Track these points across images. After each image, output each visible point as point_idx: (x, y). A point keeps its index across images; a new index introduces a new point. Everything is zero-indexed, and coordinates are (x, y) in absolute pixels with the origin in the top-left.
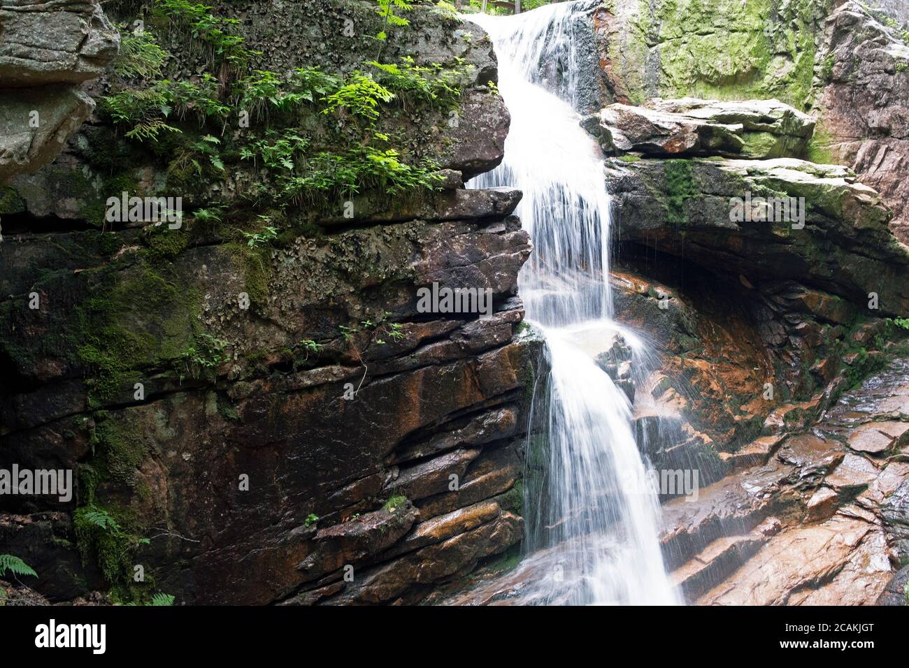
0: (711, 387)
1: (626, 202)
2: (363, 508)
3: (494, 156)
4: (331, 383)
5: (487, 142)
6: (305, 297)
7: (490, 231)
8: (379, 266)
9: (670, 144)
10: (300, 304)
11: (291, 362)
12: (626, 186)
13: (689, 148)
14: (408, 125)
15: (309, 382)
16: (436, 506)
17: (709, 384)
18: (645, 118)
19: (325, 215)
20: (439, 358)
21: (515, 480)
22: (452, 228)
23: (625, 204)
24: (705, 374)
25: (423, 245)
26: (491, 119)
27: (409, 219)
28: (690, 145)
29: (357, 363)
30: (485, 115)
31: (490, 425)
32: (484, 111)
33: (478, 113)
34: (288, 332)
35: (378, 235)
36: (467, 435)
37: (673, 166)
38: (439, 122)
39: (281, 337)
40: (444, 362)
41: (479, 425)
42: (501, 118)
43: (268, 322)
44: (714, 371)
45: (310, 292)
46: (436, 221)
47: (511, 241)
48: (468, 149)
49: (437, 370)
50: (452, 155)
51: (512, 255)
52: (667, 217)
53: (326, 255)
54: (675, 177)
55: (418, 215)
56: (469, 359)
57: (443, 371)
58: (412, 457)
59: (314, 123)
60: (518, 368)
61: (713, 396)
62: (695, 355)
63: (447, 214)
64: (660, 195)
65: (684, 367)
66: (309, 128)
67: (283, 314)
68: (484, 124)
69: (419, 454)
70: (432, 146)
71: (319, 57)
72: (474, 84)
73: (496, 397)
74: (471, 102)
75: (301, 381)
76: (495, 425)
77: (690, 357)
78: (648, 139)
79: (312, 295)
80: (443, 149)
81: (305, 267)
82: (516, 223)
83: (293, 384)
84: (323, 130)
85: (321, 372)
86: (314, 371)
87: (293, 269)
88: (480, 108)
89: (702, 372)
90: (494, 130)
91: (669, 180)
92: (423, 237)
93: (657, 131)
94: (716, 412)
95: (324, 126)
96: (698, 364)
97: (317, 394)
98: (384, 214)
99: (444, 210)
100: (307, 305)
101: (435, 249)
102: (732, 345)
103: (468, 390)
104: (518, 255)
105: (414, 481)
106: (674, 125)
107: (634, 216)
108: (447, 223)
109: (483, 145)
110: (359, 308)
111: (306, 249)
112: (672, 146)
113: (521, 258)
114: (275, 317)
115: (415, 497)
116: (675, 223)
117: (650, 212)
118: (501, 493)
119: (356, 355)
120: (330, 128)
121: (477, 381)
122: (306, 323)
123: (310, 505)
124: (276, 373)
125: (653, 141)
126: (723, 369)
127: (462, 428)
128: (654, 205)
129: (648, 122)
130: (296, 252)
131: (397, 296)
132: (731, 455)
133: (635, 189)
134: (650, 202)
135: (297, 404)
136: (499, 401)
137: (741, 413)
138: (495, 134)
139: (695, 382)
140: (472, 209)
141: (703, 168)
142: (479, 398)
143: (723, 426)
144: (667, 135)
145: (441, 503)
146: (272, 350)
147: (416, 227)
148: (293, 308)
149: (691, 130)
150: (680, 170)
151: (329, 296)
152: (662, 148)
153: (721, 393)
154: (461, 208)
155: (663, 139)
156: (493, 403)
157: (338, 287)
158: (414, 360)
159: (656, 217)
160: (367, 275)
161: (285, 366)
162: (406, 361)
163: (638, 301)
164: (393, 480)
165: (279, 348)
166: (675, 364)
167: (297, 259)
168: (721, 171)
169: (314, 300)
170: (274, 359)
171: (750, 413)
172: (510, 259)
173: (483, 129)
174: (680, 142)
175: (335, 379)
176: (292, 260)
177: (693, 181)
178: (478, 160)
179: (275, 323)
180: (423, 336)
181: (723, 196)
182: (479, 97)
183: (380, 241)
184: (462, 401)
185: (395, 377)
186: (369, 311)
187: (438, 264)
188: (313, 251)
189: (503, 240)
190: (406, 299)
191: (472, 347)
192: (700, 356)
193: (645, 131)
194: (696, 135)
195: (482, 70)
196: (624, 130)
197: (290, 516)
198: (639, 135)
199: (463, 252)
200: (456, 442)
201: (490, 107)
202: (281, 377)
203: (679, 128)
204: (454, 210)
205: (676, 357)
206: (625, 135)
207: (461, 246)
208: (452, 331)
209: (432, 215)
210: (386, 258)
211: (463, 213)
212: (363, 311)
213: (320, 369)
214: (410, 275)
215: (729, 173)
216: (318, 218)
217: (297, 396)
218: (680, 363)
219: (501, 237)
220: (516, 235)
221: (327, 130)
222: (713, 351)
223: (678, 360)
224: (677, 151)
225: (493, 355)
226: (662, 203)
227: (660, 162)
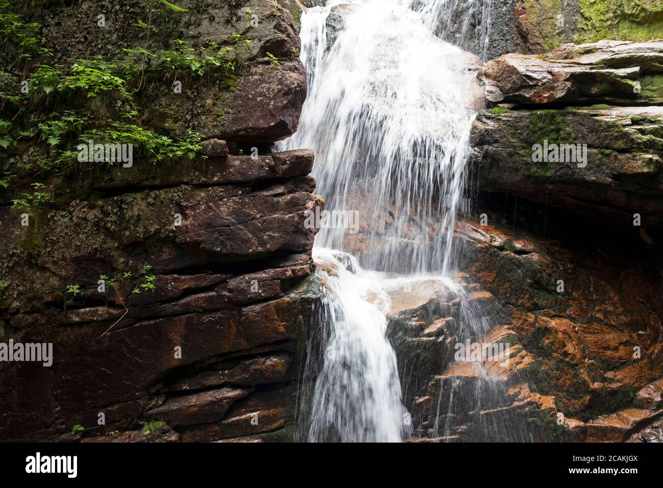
0: (566, 349)
1: (486, 155)
2: (125, 426)
3: (269, 123)
4: (97, 321)
5: (262, 111)
6: (76, 250)
7: (265, 193)
8: (137, 227)
9: (538, 95)
10: (71, 256)
11: (62, 302)
12: (488, 138)
13: (559, 98)
14: (184, 100)
15: (77, 319)
16: (199, 433)
17: (564, 346)
18: (515, 69)
19: (97, 182)
20: (202, 308)
21: (285, 422)
22: (221, 192)
23: (484, 157)
24: (560, 335)
25: (187, 207)
26: (268, 89)
27: (178, 184)
28: (560, 94)
29: (120, 307)
30: (263, 85)
31: (255, 370)
32: (263, 81)
33: (256, 84)
34: (60, 278)
35: (143, 199)
36: (234, 376)
37: (540, 117)
38: (215, 95)
39: (54, 281)
40: (206, 311)
41: (246, 369)
42: (280, 87)
43: (43, 269)
44: (576, 332)
45: (79, 246)
46: (204, 186)
47: (287, 203)
48: (241, 119)
49: (199, 318)
50: (223, 125)
51: (287, 216)
52: (529, 170)
53: (96, 216)
54: (541, 129)
55: (185, 180)
56: (234, 310)
57: (206, 318)
58: (179, 389)
59: (98, 104)
60: (287, 321)
61: (567, 359)
62: (554, 313)
63: (216, 179)
64: (524, 148)
65: (537, 325)
66: (94, 108)
67: (55, 263)
68: (261, 95)
69: (185, 387)
70: (203, 118)
71: (109, 47)
72: (256, 56)
73: (263, 345)
74: (252, 75)
75: (70, 318)
76: (260, 371)
77: (545, 315)
78: (518, 90)
79: (82, 248)
80: (214, 120)
81: (78, 225)
82: (308, 184)
83: (64, 320)
84: (106, 109)
85: (89, 312)
86: (82, 310)
87: (67, 227)
88: (259, 80)
89: (556, 332)
90: (271, 99)
91: (534, 132)
92: (187, 200)
93: (526, 81)
94: (569, 376)
95: (107, 106)
96: (553, 323)
97: (85, 330)
98: (151, 180)
99: (213, 175)
100: (77, 257)
101: (198, 211)
102: (614, 304)
103: (232, 337)
104: (294, 217)
105: (174, 410)
106: (545, 75)
107: (494, 170)
108: (215, 188)
109: (258, 114)
110: (122, 260)
111: (80, 210)
112: (540, 96)
113: (296, 219)
114: (49, 265)
115: (176, 423)
116: (538, 177)
117: (511, 165)
118: (268, 432)
119: (120, 300)
120: (111, 107)
121: (242, 330)
122: (76, 270)
123: (78, 417)
124: (52, 310)
125: (521, 92)
126: (591, 330)
127: (229, 369)
128: (516, 158)
129: (518, 73)
130: (70, 213)
131: (162, 251)
132: (582, 424)
133: (496, 141)
134: (511, 155)
135: (68, 336)
136: (267, 349)
137: (604, 380)
138: (272, 103)
139: (547, 341)
140: (242, 174)
141: (577, 118)
142: (244, 344)
143: (576, 392)
144: (535, 85)
145: (203, 432)
146: (47, 291)
147: (181, 191)
148: (64, 259)
149: (562, 78)
150: (548, 121)
151: (96, 249)
152: (529, 99)
153: (578, 356)
154: (230, 173)
155: (531, 89)
156: (261, 350)
157: (104, 242)
158: (176, 308)
159: (517, 170)
160: (127, 233)
161: (58, 304)
162: (168, 308)
163: (491, 255)
164: (155, 406)
165: (53, 289)
166: (527, 320)
167: (71, 218)
168: (597, 121)
169: (83, 252)
170: (49, 298)
171: (618, 381)
172: (283, 221)
173: (259, 99)
174: (549, 91)
175: (100, 319)
176: (66, 220)
177: (562, 132)
178: (251, 128)
179: (49, 270)
180: (185, 287)
181: (596, 148)
182: (260, 69)
183: (143, 205)
184: (226, 347)
185: (158, 321)
186: (132, 263)
187: (199, 225)
188: (84, 212)
189: (278, 202)
190: (170, 255)
191: (234, 300)
192: (562, 314)
193: (515, 82)
194: (569, 84)
195: (265, 43)
196: (499, 81)
197: (62, 424)
198: (510, 86)
199: (229, 214)
200: (222, 381)
201: (269, 78)
202: (56, 313)
203: (550, 77)
204: (222, 176)
205: (529, 314)
206: (498, 87)
207: (229, 208)
208: (216, 284)
209: (199, 180)
210: (148, 219)
211: (231, 177)
212: (127, 263)
213: (88, 309)
214: (171, 234)
215: (606, 123)
216: (92, 184)
217: (69, 330)
218: (532, 320)
219: (276, 199)
220: (292, 198)
221: (108, 110)
222: (582, 310)
223: (531, 317)
224: (545, 101)
225: (257, 308)
226: (524, 156)
227: (526, 113)
